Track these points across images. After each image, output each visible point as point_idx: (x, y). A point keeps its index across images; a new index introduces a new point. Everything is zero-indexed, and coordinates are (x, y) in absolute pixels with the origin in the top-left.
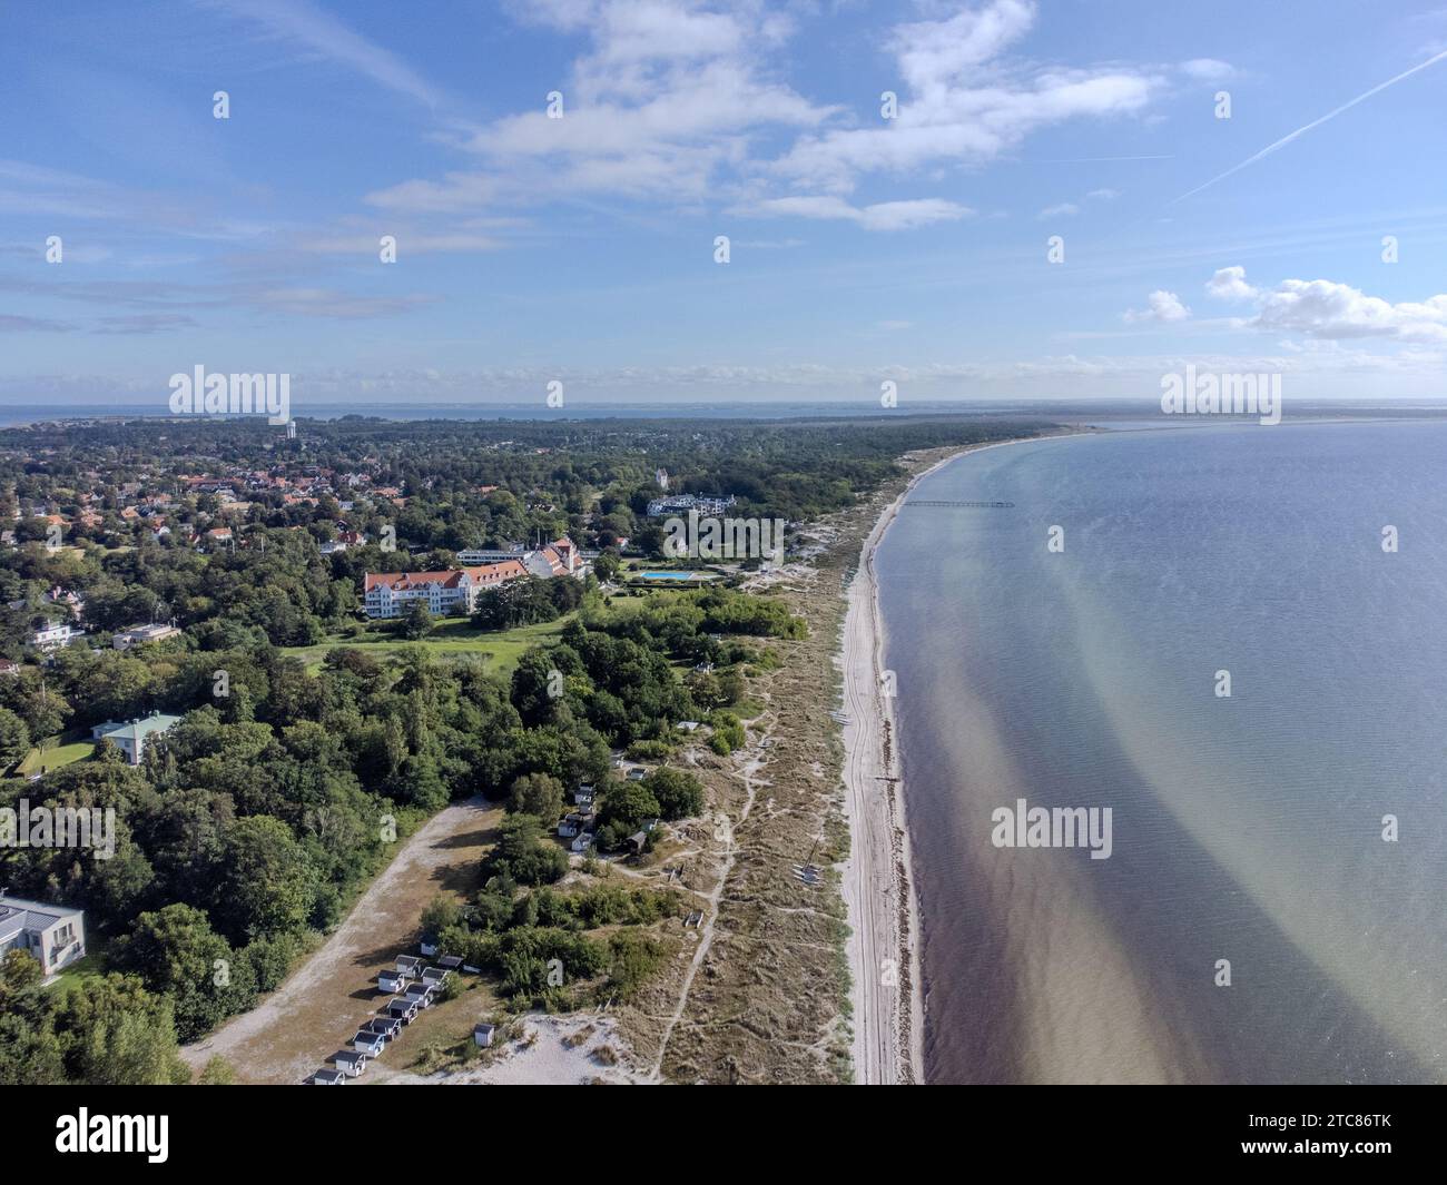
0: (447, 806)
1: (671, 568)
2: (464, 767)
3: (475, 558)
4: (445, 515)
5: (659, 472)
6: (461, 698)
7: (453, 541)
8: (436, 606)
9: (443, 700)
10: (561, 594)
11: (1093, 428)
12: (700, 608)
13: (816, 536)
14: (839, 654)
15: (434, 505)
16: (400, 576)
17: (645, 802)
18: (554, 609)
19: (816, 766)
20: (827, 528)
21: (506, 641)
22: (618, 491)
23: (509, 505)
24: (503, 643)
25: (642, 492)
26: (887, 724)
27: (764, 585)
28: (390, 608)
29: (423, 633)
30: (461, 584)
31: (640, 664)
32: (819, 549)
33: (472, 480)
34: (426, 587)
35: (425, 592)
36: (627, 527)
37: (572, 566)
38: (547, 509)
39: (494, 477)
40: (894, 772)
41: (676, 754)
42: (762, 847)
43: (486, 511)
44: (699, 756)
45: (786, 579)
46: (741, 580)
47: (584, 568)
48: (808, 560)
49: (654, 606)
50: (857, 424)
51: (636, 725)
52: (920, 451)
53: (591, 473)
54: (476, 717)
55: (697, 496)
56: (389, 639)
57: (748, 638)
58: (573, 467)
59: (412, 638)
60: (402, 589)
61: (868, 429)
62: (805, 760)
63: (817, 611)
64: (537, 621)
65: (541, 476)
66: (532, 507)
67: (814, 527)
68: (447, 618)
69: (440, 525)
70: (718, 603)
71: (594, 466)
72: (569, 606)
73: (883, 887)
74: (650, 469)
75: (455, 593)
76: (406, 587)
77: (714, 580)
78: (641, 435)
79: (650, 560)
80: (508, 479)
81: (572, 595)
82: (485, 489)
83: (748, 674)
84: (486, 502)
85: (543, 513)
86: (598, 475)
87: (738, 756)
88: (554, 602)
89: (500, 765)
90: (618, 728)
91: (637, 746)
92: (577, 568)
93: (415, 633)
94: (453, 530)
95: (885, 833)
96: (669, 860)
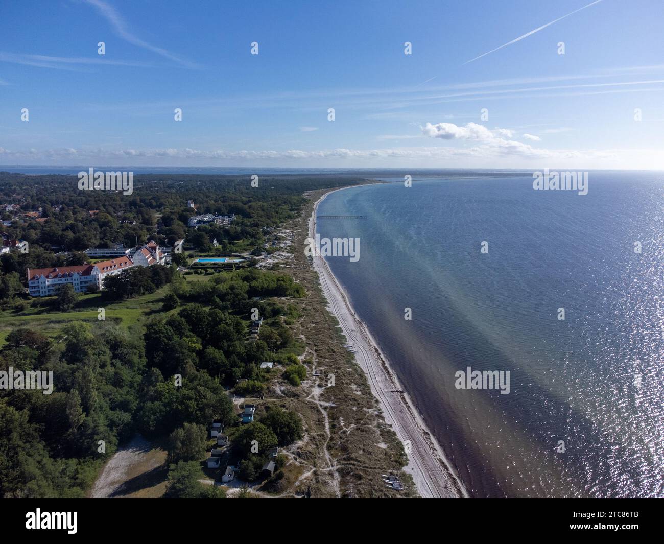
0: (117, 451)
1: (213, 256)
2: (126, 417)
3: (96, 254)
4: (72, 228)
5: (190, 202)
6: (114, 361)
7: (79, 244)
8: (77, 287)
9: (103, 366)
10: (157, 275)
11: (380, 180)
12: (245, 282)
13: (284, 235)
14: (328, 305)
15: (63, 222)
16: (52, 270)
17: (268, 437)
18: (154, 286)
19: (354, 386)
20: (288, 231)
21: (127, 308)
22: (171, 213)
23: (109, 221)
24: (126, 310)
25: (185, 213)
26: (377, 351)
27: (270, 264)
28: (46, 290)
29: (71, 306)
30: (93, 273)
31: (226, 324)
32: (289, 243)
33: (82, 207)
34: (70, 275)
35: (69, 279)
36: (183, 233)
37: (158, 258)
38: (131, 223)
39: (96, 206)
40: (399, 387)
41: (268, 388)
42: (355, 463)
43: (95, 224)
44: (283, 388)
45: (280, 260)
46: (255, 262)
47: (164, 258)
48: (286, 249)
49: (217, 281)
50: (276, 178)
51: (236, 369)
52: (311, 191)
53: (150, 202)
54: (126, 374)
55: (214, 215)
56: (48, 311)
57: (276, 299)
58: (140, 199)
59: (64, 311)
60: (53, 278)
61: (282, 181)
62: (346, 383)
63: (304, 279)
64: (143, 294)
65: (122, 204)
66: (122, 223)
67: (280, 230)
68: (85, 294)
69: (70, 234)
70: (254, 279)
71: (152, 198)
72: (162, 283)
73: (443, 485)
74: (182, 199)
75: (89, 278)
76: (56, 277)
77: (240, 262)
78: (169, 183)
79: (200, 252)
80: (104, 206)
81: (163, 276)
82: (91, 212)
83: (286, 322)
84: (96, 220)
85: (131, 226)
86: (154, 204)
87: (305, 385)
88: (153, 282)
89: (154, 414)
90: (224, 372)
91: (240, 385)
92: (161, 259)
93: (66, 306)
94: (79, 237)
95: (420, 437)
96: (297, 483)
